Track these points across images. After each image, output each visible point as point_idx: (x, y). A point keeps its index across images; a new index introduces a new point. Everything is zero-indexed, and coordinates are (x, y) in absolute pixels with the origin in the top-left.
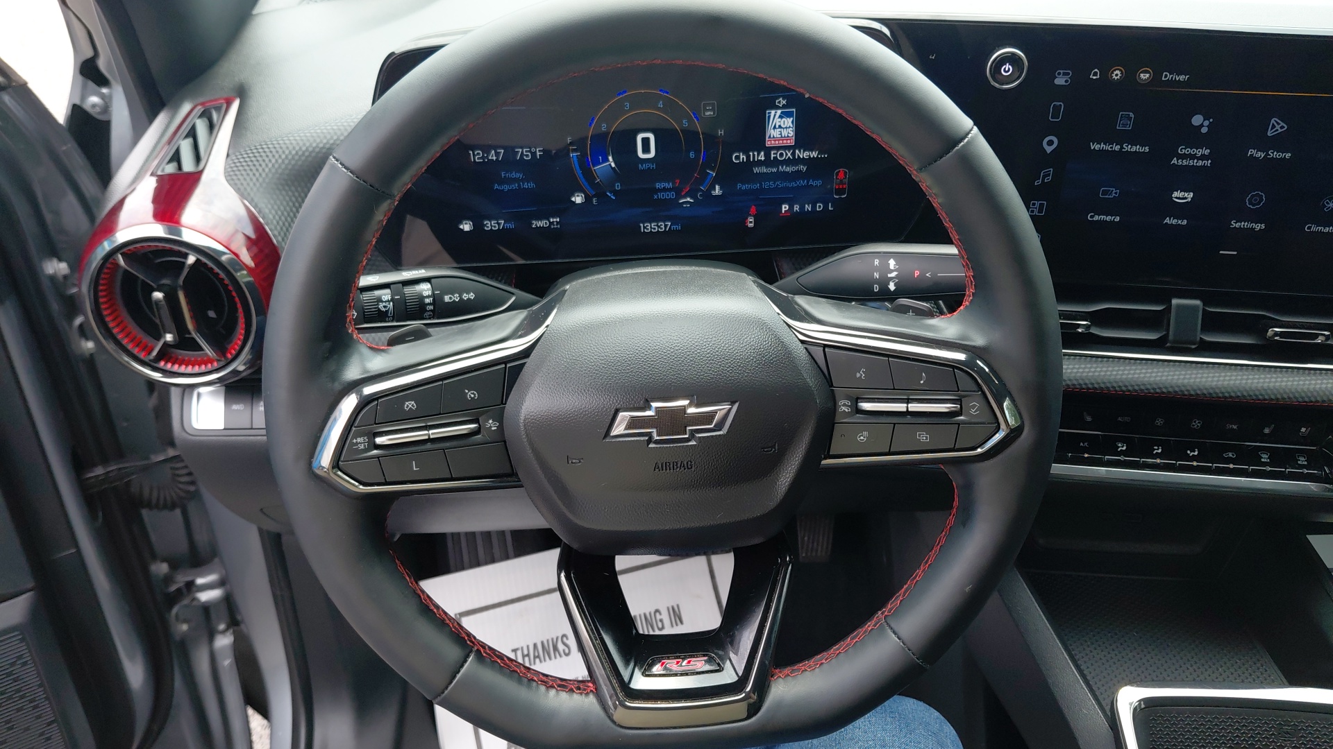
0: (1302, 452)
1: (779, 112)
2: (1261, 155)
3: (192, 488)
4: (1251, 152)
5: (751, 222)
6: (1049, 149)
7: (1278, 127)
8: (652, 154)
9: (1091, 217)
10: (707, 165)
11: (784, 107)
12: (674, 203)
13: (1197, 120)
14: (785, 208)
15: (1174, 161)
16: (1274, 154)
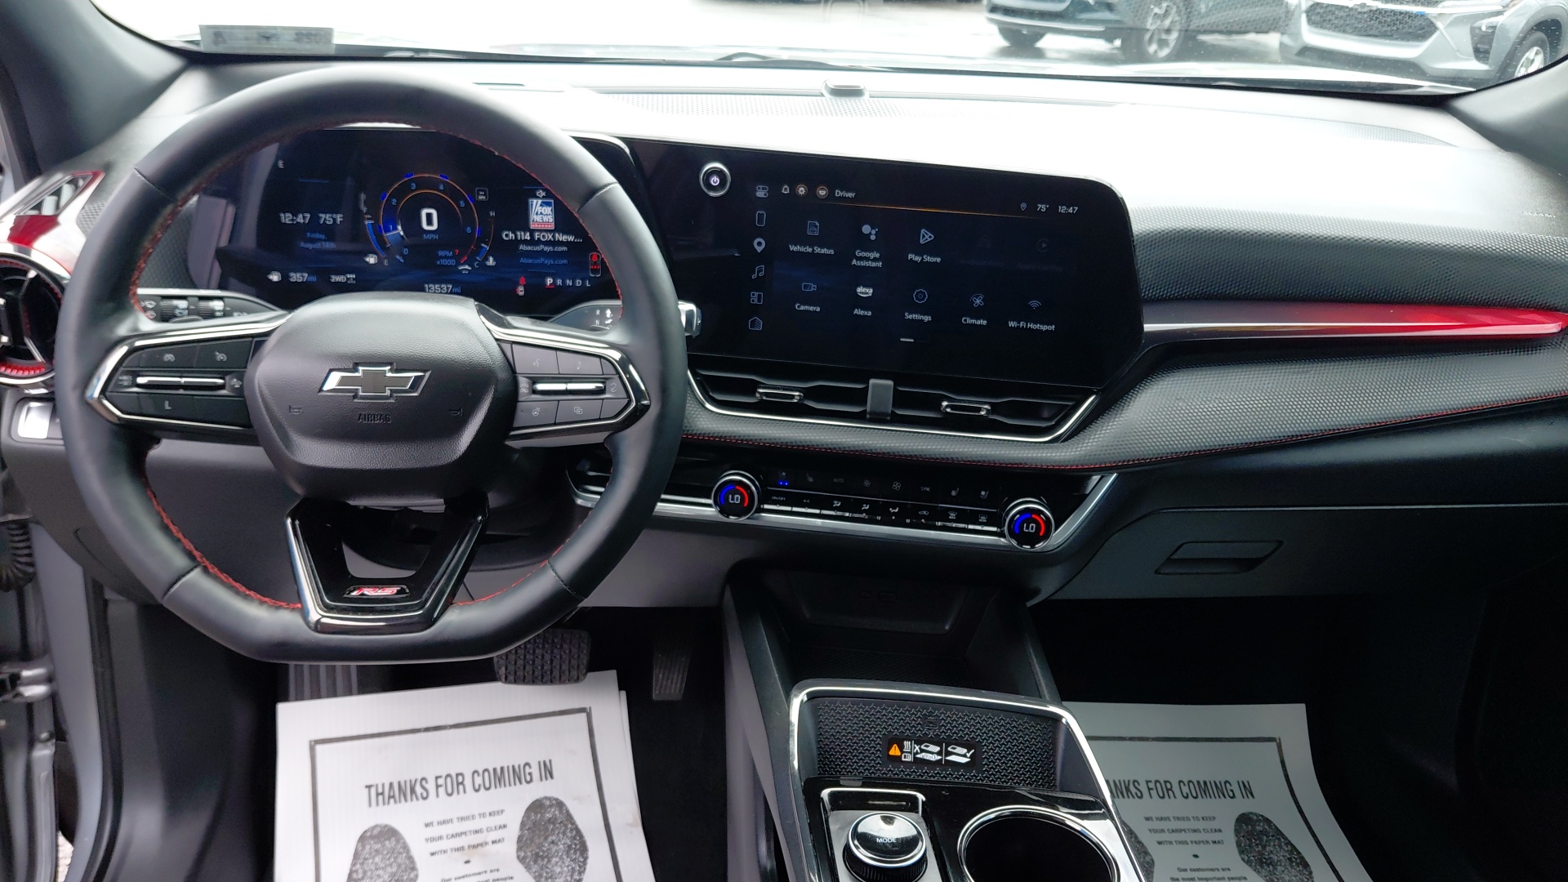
0: (984, 513)
1: (540, 201)
2: (918, 259)
3: (31, 570)
4: (910, 256)
5: (521, 291)
6: (759, 249)
7: (927, 237)
8: (435, 227)
9: (799, 307)
10: (482, 239)
11: (543, 197)
12: (453, 270)
13: (866, 229)
14: (549, 281)
15: (854, 262)
16: (928, 259)
